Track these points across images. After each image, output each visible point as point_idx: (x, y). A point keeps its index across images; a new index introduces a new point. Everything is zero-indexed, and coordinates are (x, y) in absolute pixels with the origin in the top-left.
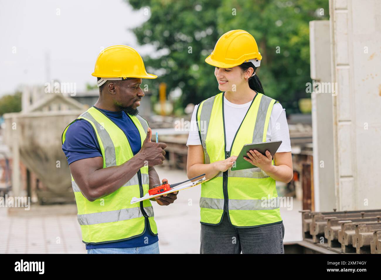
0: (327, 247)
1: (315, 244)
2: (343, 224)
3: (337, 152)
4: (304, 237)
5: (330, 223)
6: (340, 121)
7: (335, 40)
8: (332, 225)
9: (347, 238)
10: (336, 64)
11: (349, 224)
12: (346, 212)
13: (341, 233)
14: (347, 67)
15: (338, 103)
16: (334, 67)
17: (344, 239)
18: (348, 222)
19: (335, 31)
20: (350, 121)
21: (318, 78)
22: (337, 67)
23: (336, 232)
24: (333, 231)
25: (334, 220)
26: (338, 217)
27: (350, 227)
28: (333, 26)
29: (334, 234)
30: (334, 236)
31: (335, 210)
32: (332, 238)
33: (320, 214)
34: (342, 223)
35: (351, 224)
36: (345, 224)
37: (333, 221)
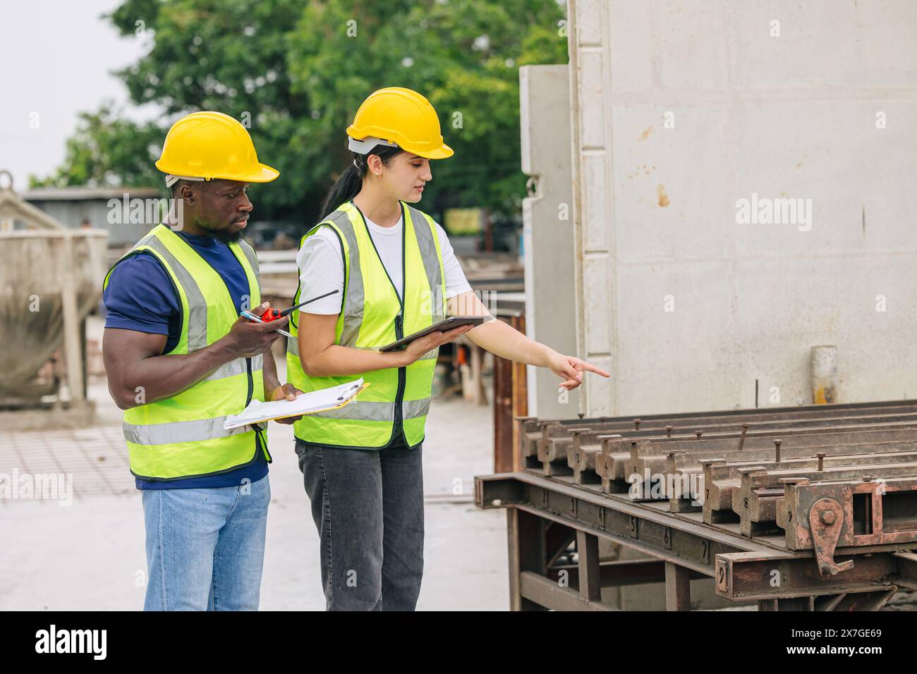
0: (573, 484)
1: (548, 478)
2: (606, 441)
3: (582, 309)
4: (525, 466)
5: (578, 439)
6: (587, 252)
7: (580, 103)
8: (583, 444)
9: (614, 466)
10: (581, 147)
11: (616, 441)
12: (603, 420)
13: (602, 457)
14: (601, 153)
15: (583, 219)
16: (578, 153)
17: (606, 468)
18: (615, 437)
19: (579, 86)
20: (606, 252)
21: (535, 173)
22: (586, 153)
23: (591, 456)
24: (584, 455)
25: (585, 433)
26: (594, 428)
27: (619, 446)
28: (576, 76)
29: (587, 459)
30: (587, 463)
31: (581, 416)
32: (583, 467)
33: (557, 422)
34: (604, 438)
35: (620, 441)
36: (609, 441)
37: (585, 436)
